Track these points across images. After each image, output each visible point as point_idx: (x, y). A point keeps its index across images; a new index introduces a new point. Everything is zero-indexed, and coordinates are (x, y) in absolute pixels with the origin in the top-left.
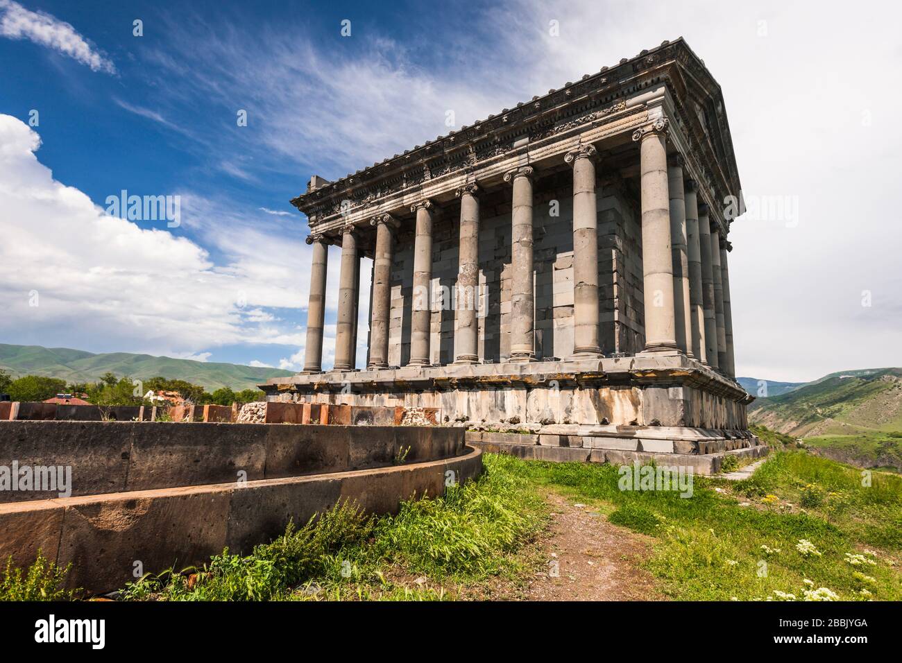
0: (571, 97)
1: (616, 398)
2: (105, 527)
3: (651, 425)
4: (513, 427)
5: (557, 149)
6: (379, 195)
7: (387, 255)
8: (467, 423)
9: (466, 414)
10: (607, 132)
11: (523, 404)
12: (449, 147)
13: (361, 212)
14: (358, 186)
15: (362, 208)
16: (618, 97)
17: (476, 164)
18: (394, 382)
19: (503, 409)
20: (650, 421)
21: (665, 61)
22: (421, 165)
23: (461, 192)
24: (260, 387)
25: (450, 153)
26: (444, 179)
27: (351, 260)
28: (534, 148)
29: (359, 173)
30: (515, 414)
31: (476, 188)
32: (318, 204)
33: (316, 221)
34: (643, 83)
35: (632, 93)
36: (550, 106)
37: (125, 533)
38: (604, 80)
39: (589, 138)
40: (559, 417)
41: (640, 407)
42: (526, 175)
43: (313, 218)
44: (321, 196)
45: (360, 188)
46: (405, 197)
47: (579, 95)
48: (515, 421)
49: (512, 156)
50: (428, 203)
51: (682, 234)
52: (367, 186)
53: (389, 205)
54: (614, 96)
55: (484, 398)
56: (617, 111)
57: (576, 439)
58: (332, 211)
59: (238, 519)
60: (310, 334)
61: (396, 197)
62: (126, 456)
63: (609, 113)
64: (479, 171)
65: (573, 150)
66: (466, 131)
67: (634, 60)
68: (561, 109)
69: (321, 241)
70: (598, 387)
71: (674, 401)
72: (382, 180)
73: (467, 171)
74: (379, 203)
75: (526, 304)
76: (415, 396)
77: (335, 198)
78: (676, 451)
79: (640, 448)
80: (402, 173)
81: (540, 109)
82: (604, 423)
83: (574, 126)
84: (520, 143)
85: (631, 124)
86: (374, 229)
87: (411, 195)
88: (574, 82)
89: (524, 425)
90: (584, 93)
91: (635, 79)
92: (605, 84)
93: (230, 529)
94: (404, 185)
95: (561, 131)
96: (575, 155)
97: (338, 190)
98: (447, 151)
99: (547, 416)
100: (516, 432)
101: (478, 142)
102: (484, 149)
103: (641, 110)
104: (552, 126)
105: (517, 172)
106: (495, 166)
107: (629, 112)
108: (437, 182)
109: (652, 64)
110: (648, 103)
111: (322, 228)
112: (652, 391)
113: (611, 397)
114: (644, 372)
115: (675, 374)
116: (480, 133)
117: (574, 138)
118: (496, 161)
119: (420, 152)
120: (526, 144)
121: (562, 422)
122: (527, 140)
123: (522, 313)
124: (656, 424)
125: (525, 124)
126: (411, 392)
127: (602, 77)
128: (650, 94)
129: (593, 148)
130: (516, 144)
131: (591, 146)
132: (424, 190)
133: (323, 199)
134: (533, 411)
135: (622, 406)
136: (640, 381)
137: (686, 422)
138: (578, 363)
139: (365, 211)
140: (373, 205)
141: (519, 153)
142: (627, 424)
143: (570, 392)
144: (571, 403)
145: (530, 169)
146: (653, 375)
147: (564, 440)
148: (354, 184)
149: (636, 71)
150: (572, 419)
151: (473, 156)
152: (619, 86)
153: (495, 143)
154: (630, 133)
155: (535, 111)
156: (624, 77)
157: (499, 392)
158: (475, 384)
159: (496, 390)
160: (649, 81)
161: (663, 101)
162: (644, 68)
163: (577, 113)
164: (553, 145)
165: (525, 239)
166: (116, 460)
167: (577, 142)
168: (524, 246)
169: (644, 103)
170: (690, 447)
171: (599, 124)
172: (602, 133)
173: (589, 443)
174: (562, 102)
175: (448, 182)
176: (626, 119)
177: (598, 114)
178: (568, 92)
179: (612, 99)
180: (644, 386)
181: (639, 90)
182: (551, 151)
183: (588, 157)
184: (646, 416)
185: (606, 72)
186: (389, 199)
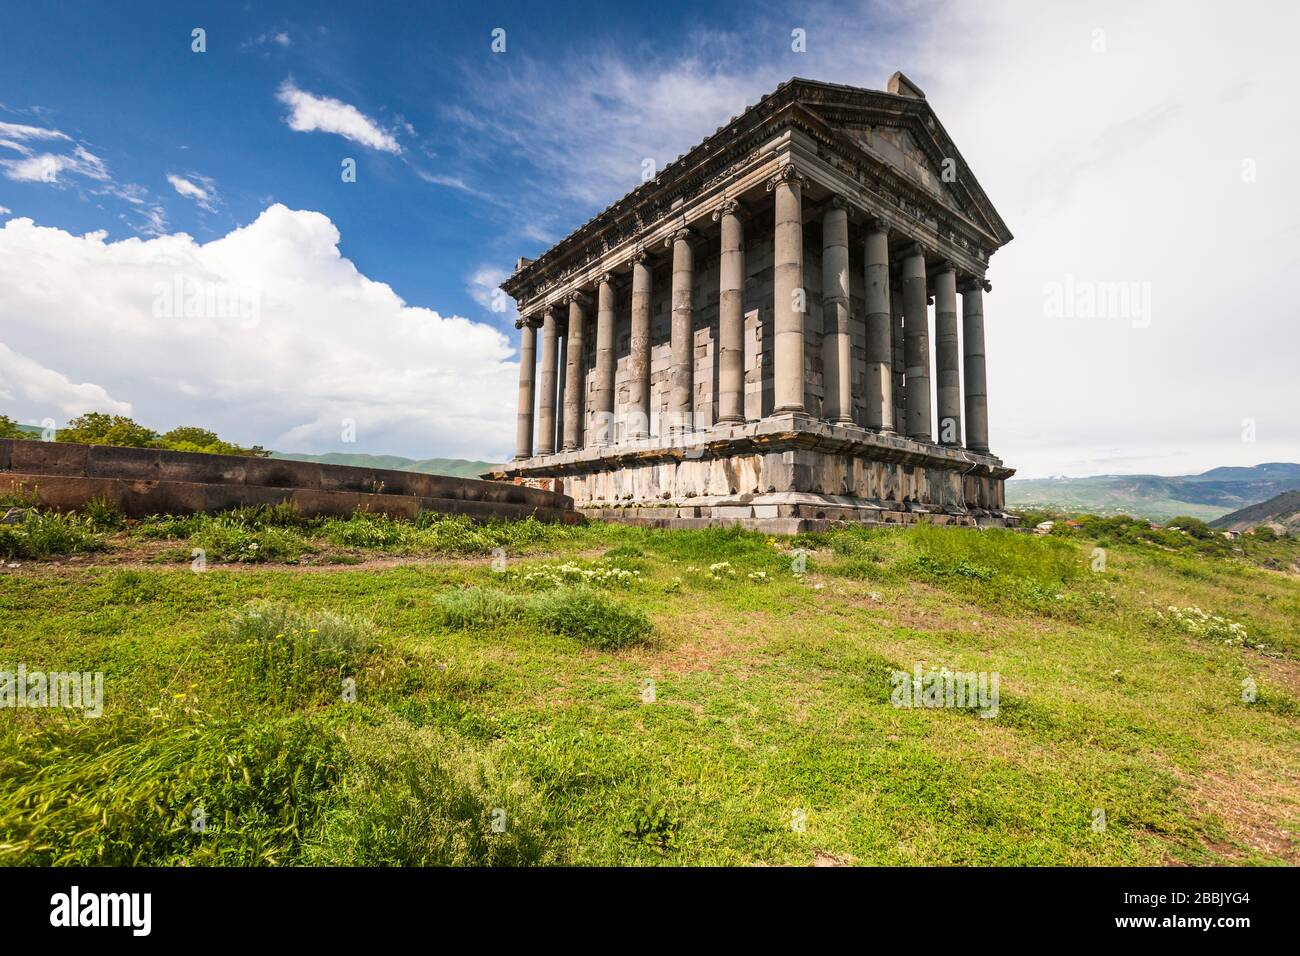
0: (711, 151)
1: (742, 467)
2: (135, 490)
3: (769, 491)
4: (664, 502)
5: (707, 207)
6: (569, 272)
7: (578, 334)
8: (632, 500)
9: (631, 493)
10: (746, 185)
11: (673, 479)
12: (618, 216)
13: (556, 292)
14: (550, 265)
15: (557, 288)
16: (752, 146)
17: (643, 231)
18: (575, 463)
19: (658, 485)
20: (768, 489)
21: (785, 104)
22: (599, 238)
23: (632, 261)
24: (481, 477)
25: (620, 222)
26: (619, 250)
27: (552, 342)
28: (688, 208)
29: (549, 252)
30: (668, 490)
31: (644, 256)
32: (523, 287)
33: (523, 305)
34: (772, 129)
35: (764, 140)
36: (695, 164)
37: (145, 495)
38: (735, 130)
39: (732, 192)
40: (700, 491)
41: (760, 474)
42: (683, 239)
43: (521, 301)
44: (523, 279)
45: (554, 267)
46: (590, 272)
47: (718, 149)
48: (667, 496)
49: (670, 219)
50: (608, 277)
51: (839, 285)
52: (559, 264)
53: (578, 283)
54: (749, 146)
55: (644, 473)
56: (753, 161)
57: (707, 510)
58: (535, 294)
59: (211, 498)
60: (521, 422)
61: (583, 272)
62: (157, 465)
63: (747, 164)
64: (645, 239)
65: (718, 207)
66: (629, 198)
67: (757, 106)
68: (707, 165)
69: (528, 325)
70: (730, 456)
71: (786, 466)
72: (570, 257)
73: (637, 240)
74: (570, 281)
75: (681, 375)
76: (594, 476)
77: (534, 279)
78: (779, 514)
79: (753, 515)
80: (584, 248)
81: (688, 167)
82: (734, 492)
83: (719, 181)
84: (677, 204)
85: (765, 173)
86: (567, 307)
87: (594, 269)
88: (710, 135)
89: (673, 500)
90: (721, 146)
91: (764, 126)
92: (737, 134)
93: (206, 503)
94: (588, 260)
95: (709, 188)
96: (721, 212)
97: (535, 271)
98: (617, 221)
99: (690, 489)
100: (665, 506)
101: (642, 207)
102: (648, 215)
103: (772, 157)
104: (701, 184)
105: (675, 236)
106: (658, 231)
107: (762, 161)
108: (613, 253)
109: (774, 109)
110: (778, 148)
111: (528, 311)
112: (770, 456)
113: (739, 466)
114: (759, 437)
115: (784, 438)
116: (641, 198)
117: (720, 194)
118: (659, 226)
119: (595, 225)
120: (681, 205)
121: (702, 494)
122: (681, 200)
123: (678, 385)
124: (773, 490)
125: (678, 185)
126: (591, 474)
127: (734, 127)
128: (779, 140)
129: (736, 203)
130: (673, 206)
131: (734, 201)
132: (605, 263)
133: (526, 281)
134: (680, 485)
135: (747, 474)
136: (760, 447)
137: (797, 487)
138: (715, 433)
139: (560, 290)
140: (565, 283)
141: (677, 215)
142: (751, 492)
143: (708, 463)
144: (709, 475)
145: (686, 231)
146: (766, 440)
147: (698, 512)
148: (547, 263)
149: (762, 118)
150: (709, 491)
151: (640, 223)
152: (752, 135)
153: (656, 207)
154: (764, 183)
155: (683, 171)
156: (753, 124)
157: (655, 467)
158: (635, 460)
159: (653, 466)
160: (776, 126)
161: (790, 146)
162: (768, 114)
163: (721, 167)
164: (704, 203)
165: (682, 307)
166: (151, 466)
167: (723, 198)
168: (681, 314)
169: (774, 149)
170: (790, 510)
171: (739, 177)
172: (742, 187)
173: (717, 513)
174: (704, 158)
175: (623, 252)
176: (761, 169)
177: (738, 166)
178: (706, 147)
179: (748, 149)
180: (764, 453)
181: (769, 137)
182: (703, 209)
183: (733, 213)
184: (765, 483)
185: (736, 123)
186: (577, 276)
